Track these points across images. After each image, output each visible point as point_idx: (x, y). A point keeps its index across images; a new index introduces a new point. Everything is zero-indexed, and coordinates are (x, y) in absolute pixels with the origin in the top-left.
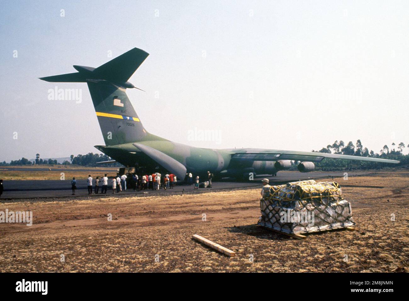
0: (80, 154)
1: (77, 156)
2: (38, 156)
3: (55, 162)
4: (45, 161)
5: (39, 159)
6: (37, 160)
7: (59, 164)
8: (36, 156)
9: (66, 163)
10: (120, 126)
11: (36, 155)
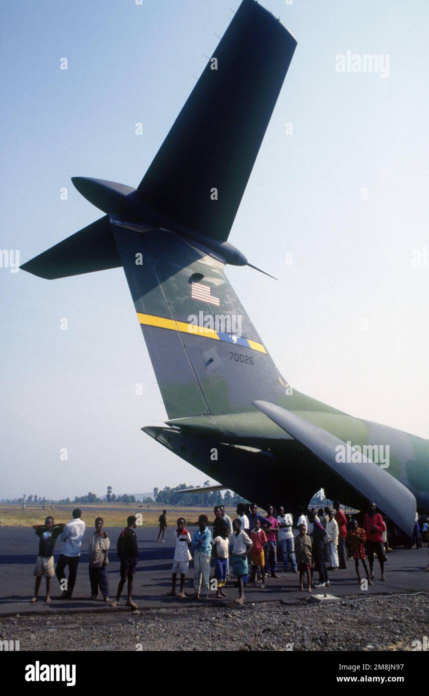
0: (168, 486)
1: (162, 490)
2: (110, 490)
3: (133, 498)
4: (119, 497)
5: (111, 494)
6: (108, 496)
7: (139, 502)
8: (107, 491)
9: (148, 501)
10: (211, 361)
11: (106, 489)
